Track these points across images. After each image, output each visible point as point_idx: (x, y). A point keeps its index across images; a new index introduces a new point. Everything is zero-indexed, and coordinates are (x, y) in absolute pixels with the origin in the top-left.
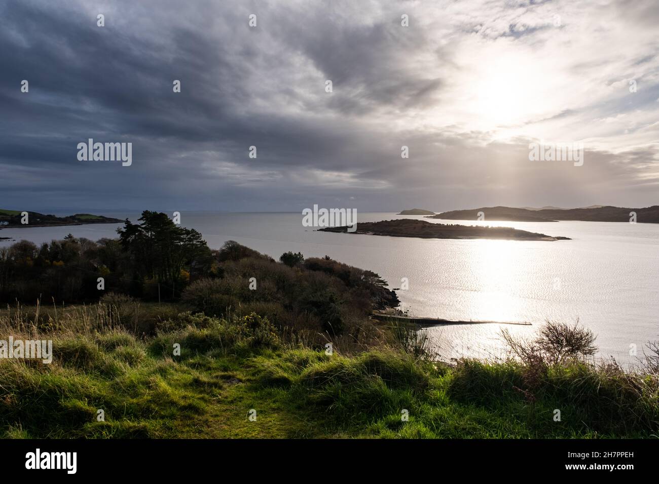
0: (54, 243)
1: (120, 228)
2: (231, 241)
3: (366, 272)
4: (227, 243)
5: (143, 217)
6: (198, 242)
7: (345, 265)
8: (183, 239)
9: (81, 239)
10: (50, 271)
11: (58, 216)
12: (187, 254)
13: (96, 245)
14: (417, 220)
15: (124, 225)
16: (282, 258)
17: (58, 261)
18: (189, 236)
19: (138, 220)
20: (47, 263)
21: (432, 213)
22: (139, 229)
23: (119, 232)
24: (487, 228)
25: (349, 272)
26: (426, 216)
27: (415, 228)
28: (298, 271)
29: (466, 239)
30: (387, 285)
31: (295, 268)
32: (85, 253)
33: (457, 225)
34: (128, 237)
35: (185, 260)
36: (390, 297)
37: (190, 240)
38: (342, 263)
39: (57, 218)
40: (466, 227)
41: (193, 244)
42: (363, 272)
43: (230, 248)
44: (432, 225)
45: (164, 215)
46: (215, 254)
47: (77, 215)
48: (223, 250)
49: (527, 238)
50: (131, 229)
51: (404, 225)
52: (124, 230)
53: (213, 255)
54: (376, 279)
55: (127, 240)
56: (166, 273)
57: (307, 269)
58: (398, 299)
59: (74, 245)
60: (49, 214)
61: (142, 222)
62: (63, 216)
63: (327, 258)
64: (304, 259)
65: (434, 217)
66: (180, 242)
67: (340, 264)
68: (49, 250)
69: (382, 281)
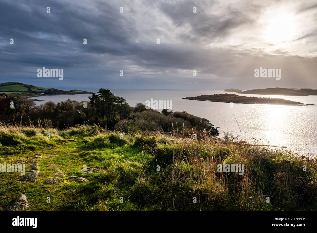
0: (62, 103)
1: (90, 96)
2: (139, 103)
3: (203, 119)
4: (138, 104)
5: (100, 91)
6: (124, 103)
7: (192, 115)
8: (118, 101)
9: (74, 101)
10: (60, 114)
11: (64, 90)
12: (119, 109)
13: (80, 104)
14: (232, 94)
15: (92, 95)
16: (163, 111)
17: (64, 110)
18: (120, 100)
19: (98, 93)
20: (59, 111)
21: (241, 91)
22: (98, 97)
23: (90, 98)
24: (269, 98)
25: (194, 119)
26: (238, 92)
27: (231, 98)
28: (170, 118)
29: (257, 104)
30: (213, 125)
31: (168, 116)
32: (76, 107)
33: (253, 97)
34: (94, 100)
35: (118, 111)
36: (215, 131)
37: (120, 102)
38: (191, 114)
39: (64, 91)
40: (258, 98)
41: (122, 104)
42: (201, 119)
43: (139, 106)
44: (240, 97)
45: (109, 90)
46: (132, 109)
47: (73, 90)
48: (136, 107)
49: (290, 104)
50: (95, 97)
51: (225, 97)
52: (92, 97)
53: (131, 109)
54: (208, 122)
55: (93, 102)
56: (110, 117)
57: (174, 117)
58: (218, 132)
59: (71, 103)
60: (61, 90)
61: (99, 93)
62: (67, 90)
63: (184, 112)
64: (173, 112)
65: (242, 93)
66: (116, 103)
67: (190, 115)
68: (60, 105)
69: (211, 124)
